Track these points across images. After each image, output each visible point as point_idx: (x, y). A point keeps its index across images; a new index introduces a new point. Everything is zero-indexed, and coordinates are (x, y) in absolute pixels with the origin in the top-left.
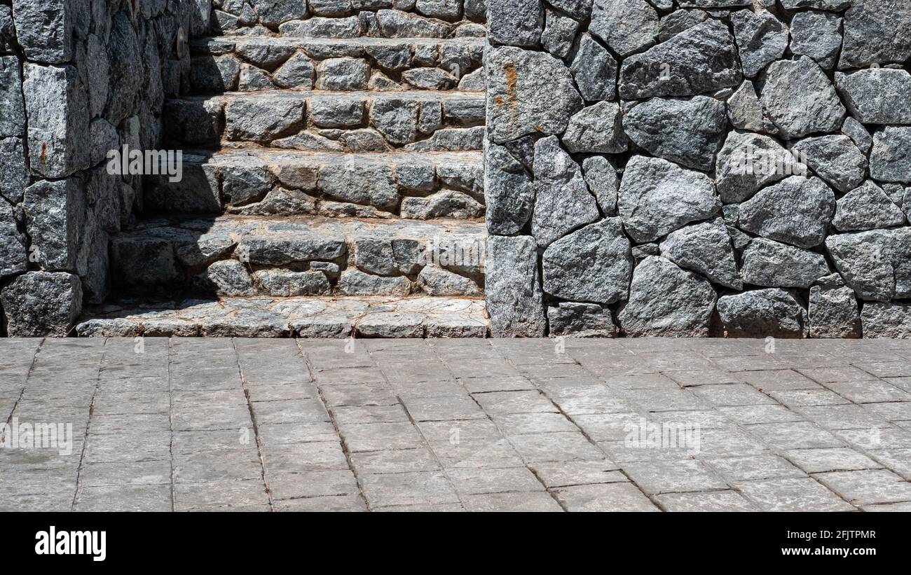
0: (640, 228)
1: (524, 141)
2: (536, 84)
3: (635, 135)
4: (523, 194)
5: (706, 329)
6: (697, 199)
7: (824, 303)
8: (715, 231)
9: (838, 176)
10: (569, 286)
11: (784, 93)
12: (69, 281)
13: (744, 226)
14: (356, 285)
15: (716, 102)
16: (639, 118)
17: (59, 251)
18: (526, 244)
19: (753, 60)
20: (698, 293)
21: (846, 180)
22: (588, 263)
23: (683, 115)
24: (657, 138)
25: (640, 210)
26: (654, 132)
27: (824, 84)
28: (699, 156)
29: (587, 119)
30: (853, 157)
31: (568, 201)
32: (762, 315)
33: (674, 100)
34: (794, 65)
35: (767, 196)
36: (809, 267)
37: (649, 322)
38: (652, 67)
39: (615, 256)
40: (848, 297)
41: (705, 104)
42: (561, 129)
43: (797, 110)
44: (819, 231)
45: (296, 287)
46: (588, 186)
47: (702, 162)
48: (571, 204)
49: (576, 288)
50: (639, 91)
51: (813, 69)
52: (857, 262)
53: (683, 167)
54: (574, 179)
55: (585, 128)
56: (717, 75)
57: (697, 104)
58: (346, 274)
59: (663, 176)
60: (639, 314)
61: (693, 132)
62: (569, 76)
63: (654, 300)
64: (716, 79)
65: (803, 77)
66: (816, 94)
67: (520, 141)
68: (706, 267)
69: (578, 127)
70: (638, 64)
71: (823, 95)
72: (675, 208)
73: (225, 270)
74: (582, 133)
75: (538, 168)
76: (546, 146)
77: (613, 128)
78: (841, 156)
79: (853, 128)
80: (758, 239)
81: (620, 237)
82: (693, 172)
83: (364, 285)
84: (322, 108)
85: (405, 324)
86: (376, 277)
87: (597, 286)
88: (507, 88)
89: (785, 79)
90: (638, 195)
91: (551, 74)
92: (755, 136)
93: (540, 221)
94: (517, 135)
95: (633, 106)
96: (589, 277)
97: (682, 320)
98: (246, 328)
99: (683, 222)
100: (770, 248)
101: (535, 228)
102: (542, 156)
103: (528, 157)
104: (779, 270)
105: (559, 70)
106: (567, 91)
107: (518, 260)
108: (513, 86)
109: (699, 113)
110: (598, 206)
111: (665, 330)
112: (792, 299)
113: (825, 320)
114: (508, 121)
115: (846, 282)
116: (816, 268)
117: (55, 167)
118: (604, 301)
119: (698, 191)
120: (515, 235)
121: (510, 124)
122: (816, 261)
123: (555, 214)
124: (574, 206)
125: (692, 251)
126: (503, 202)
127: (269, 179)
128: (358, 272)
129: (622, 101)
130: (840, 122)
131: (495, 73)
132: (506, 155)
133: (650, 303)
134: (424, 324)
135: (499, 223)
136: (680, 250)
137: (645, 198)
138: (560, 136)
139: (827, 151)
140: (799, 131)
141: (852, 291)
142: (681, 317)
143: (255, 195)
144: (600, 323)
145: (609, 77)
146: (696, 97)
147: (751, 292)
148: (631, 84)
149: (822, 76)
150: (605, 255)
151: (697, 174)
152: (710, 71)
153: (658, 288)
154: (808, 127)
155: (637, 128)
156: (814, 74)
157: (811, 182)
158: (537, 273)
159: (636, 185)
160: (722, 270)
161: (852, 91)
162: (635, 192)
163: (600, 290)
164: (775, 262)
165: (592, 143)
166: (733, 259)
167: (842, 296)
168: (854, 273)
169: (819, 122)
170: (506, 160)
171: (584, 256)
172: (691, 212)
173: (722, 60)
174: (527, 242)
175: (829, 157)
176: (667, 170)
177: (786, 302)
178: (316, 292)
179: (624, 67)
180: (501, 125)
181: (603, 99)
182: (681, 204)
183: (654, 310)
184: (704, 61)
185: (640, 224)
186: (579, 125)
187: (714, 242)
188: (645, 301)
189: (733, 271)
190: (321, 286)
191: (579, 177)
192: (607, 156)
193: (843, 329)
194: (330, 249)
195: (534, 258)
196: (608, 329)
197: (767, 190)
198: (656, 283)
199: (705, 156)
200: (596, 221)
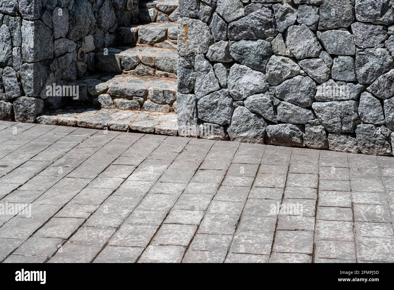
0: (235, 94)
1: (191, 56)
2: (196, 33)
3: (233, 55)
4: (191, 78)
5: (262, 139)
6: (258, 83)
7: (311, 132)
8: (264, 97)
9: (317, 77)
10: (207, 116)
11: (294, 40)
12: (34, 101)
13: (277, 96)
14: (149, 107)
15: (267, 42)
16: (235, 48)
17: (31, 89)
18: (191, 98)
19: (281, 25)
20: (258, 123)
21: (320, 79)
22: (214, 108)
23: (252, 47)
24: (242, 57)
25: (235, 87)
26: (241, 54)
27: (312, 36)
28: (259, 65)
29: (215, 48)
30: (324, 68)
31: (207, 81)
32: (284, 135)
33: (250, 41)
34: (299, 28)
35: (287, 84)
36: (305, 115)
37: (239, 134)
38: (240, 27)
39: (225, 105)
40: (321, 130)
41: (262, 43)
42: (205, 52)
43: (300, 47)
44: (309, 100)
45: (128, 106)
46: (216, 76)
47: (261, 68)
48: (209, 83)
49: (210, 117)
50: (235, 37)
51: (307, 30)
52: (324, 115)
53: (253, 69)
54: (210, 72)
55: (214, 52)
56: (267, 31)
57: (259, 43)
58: (146, 102)
59: (245, 73)
60: (234, 130)
61: (257, 55)
62: (208, 30)
63: (240, 125)
64: (266, 33)
65: (303, 33)
66: (308, 40)
67: (189, 56)
68: (261, 113)
69: (212, 51)
70: (234, 26)
71: (311, 41)
72: (249, 87)
73: (103, 98)
74: (213, 53)
75: (196, 67)
76: (199, 58)
77: (224, 52)
78: (319, 68)
79: (324, 56)
80: (283, 102)
81: (227, 97)
82: (257, 72)
83: (152, 107)
84: (172, 32)
85: (147, 127)
86: (157, 104)
87: (218, 117)
88: (184, 34)
89: (295, 33)
90: (235, 80)
91: (201, 29)
92: (282, 57)
93: (197, 88)
94: (188, 53)
95: (233, 43)
96: (215, 113)
97: (252, 134)
98: (92, 123)
99: (252, 93)
100: (288, 106)
101: (195, 91)
102: (198, 62)
103: (193, 62)
104: (292, 116)
105: (205, 27)
106: (208, 36)
107: (188, 104)
108: (187, 33)
109: (259, 47)
110: (219, 84)
111: (244, 138)
112: (298, 129)
113: (312, 139)
114: (185, 47)
115: (321, 123)
116: (308, 116)
117: (30, 58)
118: (221, 124)
119: (258, 80)
120: (187, 94)
121: (185, 48)
122: (307, 113)
123: (202, 86)
124: (210, 83)
125: (255, 105)
126: (182, 80)
127: (137, 61)
128: (151, 102)
129: (229, 41)
130: (318, 53)
131: (180, 28)
132: (184, 61)
133: (239, 126)
134: (154, 127)
135: (181, 88)
136: (250, 105)
137: (238, 82)
138: (205, 54)
139: (312, 66)
140: (300, 56)
141: (323, 127)
142: (251, 133)
143: (133, 67)
144: (219, 133)
145: (224, 31)
146: (259, 40)
147: (280, 125)
148: (232, 34)
149: (311, 33)
150: (221, 104)
151: (258, 72)
152: (263, 29)
153: (242, 120)
154: (305, 54)
155: (234, 52)
156: (307, 32)
157: (306, 79)
158: (195, 110)
159: (234, 76)
160: (268, 114)
161: (324, 40)
162: (234, 79)
163: (219, 119)
164: (289, 113)
165: (217, 58)
166: (272, 110)
167: (318, 129)
168: (323, 120)
169: (309, 53)
170: (184, 63)
171: (212, 104)
172: (255, 89)
173: (269, 25)
174: (191, 97)
175: (314, 68)
176: (246, 70)
177: (295, 130)
178: (135, 109)
179: (229, 27)
180: (182, 49)
181: (222, 39)
182: (251, 85)
183: (240, 129)
184: (260, 25)
185: (235, 92)
186: (212, 50)
187: (264, 102)
188: (237, 125)
189: (272, 115)
190: (137, 106)
191: (212, 72)
192: (223, 63)
193: (320, 144)
194: (140, 92)
195: (194, 104)
196: (222, 135)
197: (287, 81)
198: (241, 118)
199: (262, 65)
200: (218, 90)
